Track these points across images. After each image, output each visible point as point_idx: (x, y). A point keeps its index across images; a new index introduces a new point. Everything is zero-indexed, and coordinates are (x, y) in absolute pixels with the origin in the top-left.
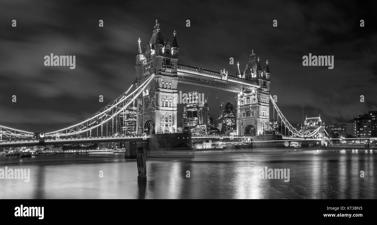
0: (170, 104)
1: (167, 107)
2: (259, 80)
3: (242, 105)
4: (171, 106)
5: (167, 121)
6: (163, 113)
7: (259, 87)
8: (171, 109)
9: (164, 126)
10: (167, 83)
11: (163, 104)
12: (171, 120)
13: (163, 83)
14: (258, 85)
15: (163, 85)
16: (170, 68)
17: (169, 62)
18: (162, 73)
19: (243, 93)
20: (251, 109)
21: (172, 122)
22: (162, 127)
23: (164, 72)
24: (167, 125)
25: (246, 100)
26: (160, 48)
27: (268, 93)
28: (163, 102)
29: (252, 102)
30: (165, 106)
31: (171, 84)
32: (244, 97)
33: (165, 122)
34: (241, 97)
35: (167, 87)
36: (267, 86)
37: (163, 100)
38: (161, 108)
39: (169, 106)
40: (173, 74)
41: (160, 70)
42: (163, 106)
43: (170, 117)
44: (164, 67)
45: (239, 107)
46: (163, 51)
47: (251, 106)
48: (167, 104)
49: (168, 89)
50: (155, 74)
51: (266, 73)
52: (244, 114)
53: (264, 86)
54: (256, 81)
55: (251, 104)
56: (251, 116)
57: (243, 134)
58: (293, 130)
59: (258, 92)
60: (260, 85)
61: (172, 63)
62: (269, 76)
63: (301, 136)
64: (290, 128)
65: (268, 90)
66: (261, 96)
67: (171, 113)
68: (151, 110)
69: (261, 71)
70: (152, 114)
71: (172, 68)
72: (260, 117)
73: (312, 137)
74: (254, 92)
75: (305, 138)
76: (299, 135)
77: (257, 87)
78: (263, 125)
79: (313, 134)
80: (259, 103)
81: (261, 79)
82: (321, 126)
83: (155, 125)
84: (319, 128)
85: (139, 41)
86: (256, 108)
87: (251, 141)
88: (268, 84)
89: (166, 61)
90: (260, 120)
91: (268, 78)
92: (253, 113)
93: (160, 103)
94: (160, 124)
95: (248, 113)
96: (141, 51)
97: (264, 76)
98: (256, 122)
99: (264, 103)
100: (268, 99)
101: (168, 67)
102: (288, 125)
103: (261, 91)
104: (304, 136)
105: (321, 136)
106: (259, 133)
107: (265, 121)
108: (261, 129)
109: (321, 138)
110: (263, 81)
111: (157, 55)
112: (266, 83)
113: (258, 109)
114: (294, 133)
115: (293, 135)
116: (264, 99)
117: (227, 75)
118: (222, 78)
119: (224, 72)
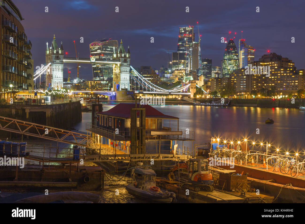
1: (58, 77)
2: (120, 59)
6: (56, 80)
8: (60, 78)
10: (57, 67)
13: (55, 67)
14: (120, 62)
16: (59, 60)
18: (54, 62)
20: (118, 75)
22: (55, 87)
23: (56, 62)
24: (57, 86)
25: (117, 69)
26: (53, 51)
27: (128, 65)
30: (56, 77)
31: (59, 67)
33: (56, 84)
36: (128, 62)
38: (54, 78)
40: (60, 63)
42: (55, 77)
44: (55, 60)
45: (114, 73)
46: (55, 52)
49: (58, 69)
50: (51, 63)
53: (125, 61)
54: (117, 59)
55: (118, 72)
56: (118, 79)
57: (116, 90)
58: (155, 87)
59: (120, 66)
60: (121, 61)
61: (60, 57)
62: (129, 55)
63: (165, 91)
64: (151, 86)
65: (128, 64)
66: (122, 68)
67: (60, 81)
68: (51, 79)
69: (121, 54)
70: (51, 81)
71: (60, 60)
72: (121, 80)
73: (179, 92)
74: (119, 65)
75: (170, 93)
76: (163, 90)
77: (119, 63)
78: (124, 85)
79: (180, 89)
80: (121, 72)
81: (121, 58)
82: (190, 83)
83: (51, 86)
84: (189, 85)
85: (47, 44)
86: (119, 74)
87: (115, 94)
88: (128, 60)
89: (57, 57)
90: (121, 82)
91: (128, 57)
92: (119, 77)
93: (54, 76)
94: (54, 85)
95: (117, 77)
96: (48, 49)
97: (125, 56)
98: (119, 83)
99: (125, 71)
100: (128, 69)
101: (57, 60)
102: (150, 84)
103: (121, 65)
104: (168, 91)
105: (190, 91)
106: (120, 89)
107: (126, 82)
108: (122, 87)
109: (191, 92)
110: (123, 59)
111: (52, 54)
112: (126, 60)
113: (120, 76)
114: (156, 89)
115: (155, 90)
116: (125, 69)
117: (95, 59)
118: (91, 61)
119: (93, 58)
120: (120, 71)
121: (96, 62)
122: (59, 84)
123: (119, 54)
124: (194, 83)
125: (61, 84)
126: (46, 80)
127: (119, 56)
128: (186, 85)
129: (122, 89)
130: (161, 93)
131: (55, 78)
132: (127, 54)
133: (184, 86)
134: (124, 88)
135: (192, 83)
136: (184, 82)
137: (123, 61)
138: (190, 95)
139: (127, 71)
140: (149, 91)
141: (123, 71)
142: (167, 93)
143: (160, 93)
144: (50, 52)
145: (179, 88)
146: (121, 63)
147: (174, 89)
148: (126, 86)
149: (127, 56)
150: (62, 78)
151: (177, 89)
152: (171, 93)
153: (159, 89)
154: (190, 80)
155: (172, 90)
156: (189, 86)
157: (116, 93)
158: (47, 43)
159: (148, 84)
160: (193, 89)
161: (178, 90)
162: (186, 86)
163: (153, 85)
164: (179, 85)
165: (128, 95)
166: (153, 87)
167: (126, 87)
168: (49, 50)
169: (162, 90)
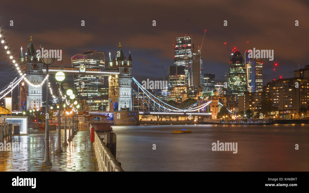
0: (37, 92)
1: (35, 93)
2: (119, 67)
3: (112, 86)
4: (38, 93)
5: (35, 103)
6: (32, 98)
7: (119, 73)
8: (38, 95)
9: (33, 106)
10: (35, 79)
11: (32, 92)
12: (38, 101)
13: (32, 79)
14: (118, 72)
15: (32, 80)
16: (36, 69)
17: (36, 65)
19: (112, 76)
20: (116, 89)
21: (39, 103)
22: (31, 106)
23: (33, 72)
24: (35, 105)
25: (114, 82)
26: (29, 58)
27: (130, 77)
28: (32, 91)
29: (117, 85)
30: (33, 93)
31: (37, 79)
32: (113, 80)
33: (33, 103)
34: (111, 80)
35: (35, 81)
36: (129, 72)
37: (32, 89)
38: (30, 94)
39: (36, 93)
40: (39, 73)
41: (30, 72)
42: (32, 93)
43: (37, 100)
44: (32, 69)
45: (110, 88)
46: (32, 59)
47: (115, 87)
48: (35, 92)
49: (36, 82)
50: (26, 74)
51: (127, 61)
52: (113, 93)
53: (126, 71)
54: (115, 69)
55: (116, 86)
56: (116, 95)
57: (112, 110)
58: (165, 105)
59: (119, 77)
60: (120, 71)
61: (38, 66)
62: (131, 63)
63: (179, 111)
64: (160, 104)
65: (130, 74)
66: (122, 80)
67: (38, 98)
68: (25, 95)
69: (121, 61)
70: (26, 98)
71: (38, 69)
72: (121, 96)
73: (197, 112)
74: (117, 76)
75: (185, 113)
76: (176, 110)
77: (117, 74)
78: (124, 103)
79: (197, 108)
80: (120, 86)
81: (121, 67)
82: (211, 100)
83: (26, 105)
84: (209, 102)
85: (22, 49)
86: (118, 89)
87: (112, 116)
88: (130, 70)
89: (34, 65)
90: (121, 99)
91: (130, 65)
92: (117, 93)
93: (30, 91)
94: (30, 104)
95: (114, 93)
96: (22, 56)
97: (125, 64)
98: (118, 101)
99: (125, 85)
100: (130, 81)
101: (35, 69)
102: (159, 102)
103: (121, 76)
104: (182, 111)
105: (211, 110)
106: (119, 109)
107: (127, 99)
108: (121, 106)
109: (212, 112)
110: (123, 68)
111: (27, 62)
112: (127, 69)
113: (119, 90)
114: (167, 108)
115: (166, 110)
116: (125, 82)
117: (85, 69)
118: (81, 71)
119: (82, 67)
120: (119, 84)
121: (86, 72)
122: (37, 102)
123: (117, 62)
124: (215, 99)
125: (39, 102)
126: (19, 98)
127: (117, 64)
128: (205, 102)
129: (122, 109)
130: (174, 113)
131: (32, 95)
132: (128, 61)
133: (201, 104)
134: (124, 107)
135: (213, 99)
136: (202, 99)
137: (123, 71)
138: (211, 116)
139: (127, 85)
140: (156, 111)
141: (123, 85)
142: (181, 114)
143: (172, 113)
144: (25, 60)
145: (195, 106)
146: (120, 73)
147: (188, 108)
148: (127, 104)
149: (128, 65)
150: (41, 95)
151: (193, 108)
152: (187, 114)
153: (171, 108)
154: (210, 97)
155: (186, 109)
156: (209, 104)
157: (113, 114)
158: (22, 47)
159: (156, 102)
160: (214, 107)
161: (195, 109)
162: (204, 104)
163: (163, 103)
164: (196, 103)
165: (130, 116)
166: (163, 106)
167: (128, 106)
168: (24, 56)
169: (174, 109)
